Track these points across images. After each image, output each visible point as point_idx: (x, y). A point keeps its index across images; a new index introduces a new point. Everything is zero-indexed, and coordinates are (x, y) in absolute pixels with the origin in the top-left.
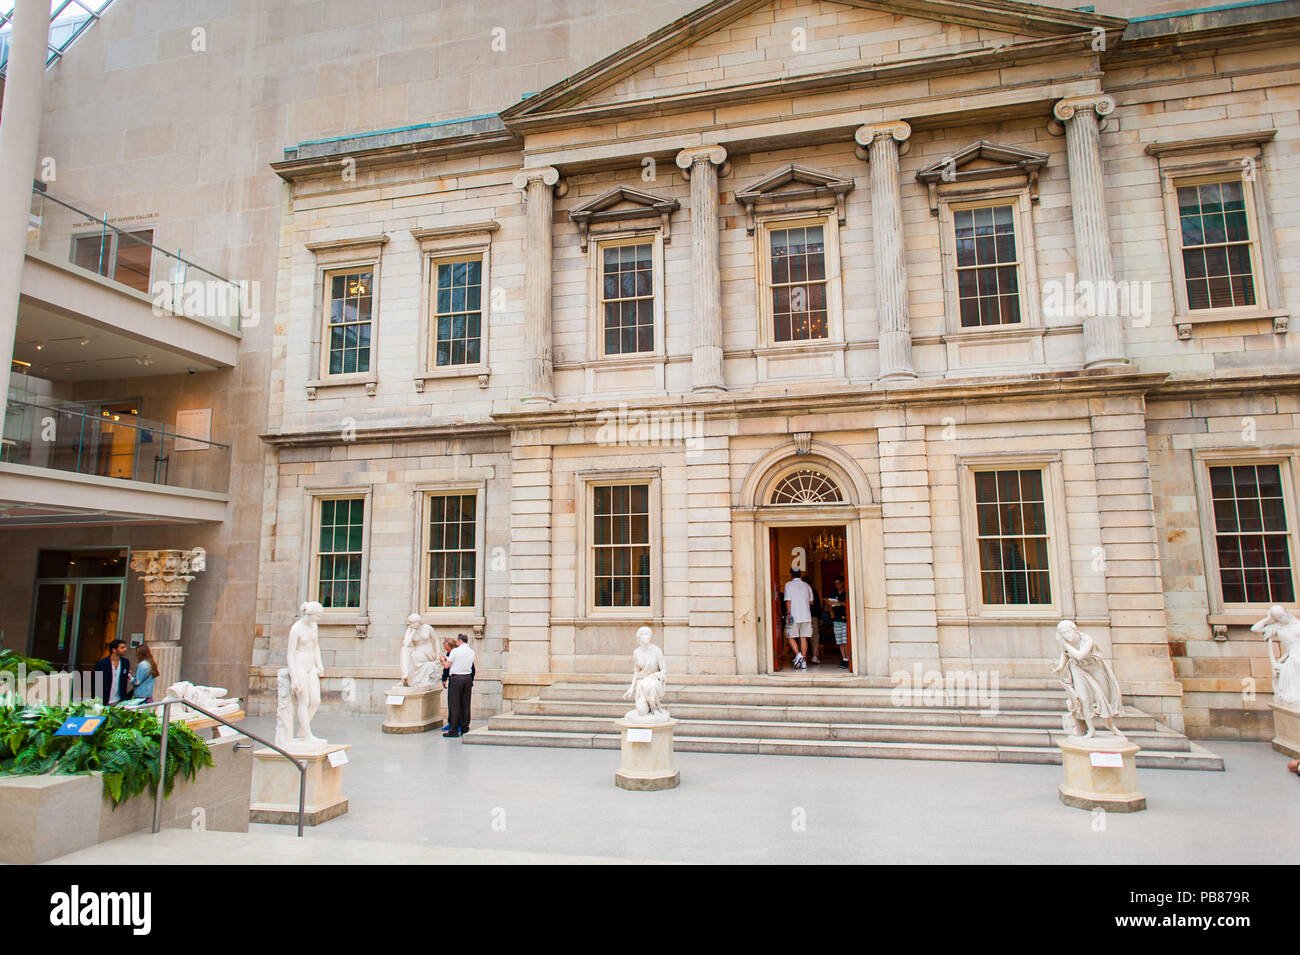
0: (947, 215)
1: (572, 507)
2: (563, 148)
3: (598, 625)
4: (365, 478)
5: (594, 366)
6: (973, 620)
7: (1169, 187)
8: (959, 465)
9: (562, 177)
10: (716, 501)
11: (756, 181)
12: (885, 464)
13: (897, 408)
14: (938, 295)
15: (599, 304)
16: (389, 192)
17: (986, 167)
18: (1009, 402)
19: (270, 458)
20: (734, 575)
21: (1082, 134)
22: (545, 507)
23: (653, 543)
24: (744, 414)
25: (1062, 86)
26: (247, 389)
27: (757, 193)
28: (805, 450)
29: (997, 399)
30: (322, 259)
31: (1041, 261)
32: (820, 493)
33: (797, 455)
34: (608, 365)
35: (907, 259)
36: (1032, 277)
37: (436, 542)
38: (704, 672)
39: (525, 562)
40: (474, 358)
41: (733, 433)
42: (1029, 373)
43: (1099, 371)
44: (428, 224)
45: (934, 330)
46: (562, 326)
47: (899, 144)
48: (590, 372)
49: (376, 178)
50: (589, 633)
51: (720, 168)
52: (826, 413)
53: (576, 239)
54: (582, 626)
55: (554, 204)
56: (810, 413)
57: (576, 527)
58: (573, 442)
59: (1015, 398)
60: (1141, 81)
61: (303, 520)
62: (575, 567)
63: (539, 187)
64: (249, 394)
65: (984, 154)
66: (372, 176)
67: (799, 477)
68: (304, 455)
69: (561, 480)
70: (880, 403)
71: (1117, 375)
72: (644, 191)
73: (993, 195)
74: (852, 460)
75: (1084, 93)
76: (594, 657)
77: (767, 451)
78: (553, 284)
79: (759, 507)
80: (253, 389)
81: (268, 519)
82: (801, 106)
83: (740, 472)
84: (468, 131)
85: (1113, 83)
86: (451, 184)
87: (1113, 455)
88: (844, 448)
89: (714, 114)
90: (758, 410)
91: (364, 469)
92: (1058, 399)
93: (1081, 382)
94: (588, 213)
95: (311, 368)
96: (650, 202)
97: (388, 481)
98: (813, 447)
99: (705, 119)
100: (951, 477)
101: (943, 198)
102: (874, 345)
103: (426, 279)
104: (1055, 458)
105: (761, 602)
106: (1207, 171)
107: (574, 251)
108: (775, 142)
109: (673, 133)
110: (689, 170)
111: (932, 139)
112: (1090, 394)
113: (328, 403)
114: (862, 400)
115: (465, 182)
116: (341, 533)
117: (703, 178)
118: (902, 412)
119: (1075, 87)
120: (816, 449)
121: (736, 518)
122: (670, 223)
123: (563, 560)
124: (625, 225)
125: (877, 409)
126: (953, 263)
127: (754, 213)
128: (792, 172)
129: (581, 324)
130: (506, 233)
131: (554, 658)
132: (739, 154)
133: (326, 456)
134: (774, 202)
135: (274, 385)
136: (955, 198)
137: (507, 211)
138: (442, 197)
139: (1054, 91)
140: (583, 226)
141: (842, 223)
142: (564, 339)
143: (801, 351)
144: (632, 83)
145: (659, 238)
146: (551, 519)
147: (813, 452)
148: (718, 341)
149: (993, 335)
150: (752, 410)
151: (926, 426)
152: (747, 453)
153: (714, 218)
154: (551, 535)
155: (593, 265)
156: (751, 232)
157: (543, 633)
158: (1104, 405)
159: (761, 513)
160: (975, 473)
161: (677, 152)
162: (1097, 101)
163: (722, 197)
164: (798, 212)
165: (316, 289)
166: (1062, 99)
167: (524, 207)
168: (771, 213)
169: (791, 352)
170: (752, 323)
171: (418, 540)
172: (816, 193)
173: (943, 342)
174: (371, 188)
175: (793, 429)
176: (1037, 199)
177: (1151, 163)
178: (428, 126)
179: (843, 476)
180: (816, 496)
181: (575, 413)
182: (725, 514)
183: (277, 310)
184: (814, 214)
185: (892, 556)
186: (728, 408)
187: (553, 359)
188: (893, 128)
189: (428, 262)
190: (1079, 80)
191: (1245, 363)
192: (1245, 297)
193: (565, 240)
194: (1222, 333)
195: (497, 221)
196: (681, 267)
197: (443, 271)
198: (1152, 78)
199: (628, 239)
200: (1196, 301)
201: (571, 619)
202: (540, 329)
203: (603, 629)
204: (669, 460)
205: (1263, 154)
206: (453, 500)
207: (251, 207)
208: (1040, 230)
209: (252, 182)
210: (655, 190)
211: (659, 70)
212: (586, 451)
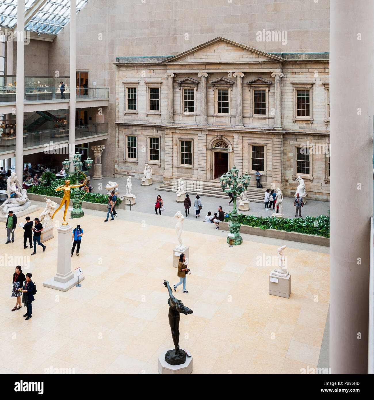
0: (253, 92)
1: (177, 145)
2: (175, 69)
4: (136, 133)
5: (183, 115)
6: (249, 173)
7: (295, 91)
8: (248, 144)
9: (175, 76)
10: (204, 147)
11: (214, 81)
12: (235, 143)
13: (237, 132)
14: (249, 108)
15: (183, 101)
17: (260, 82)
18: (258, 134)
19: (116, 126)
20: (206, 161)
21: (277, 78)
22: (171, 144)
23: (192, 153)
24: (209, 131)
25: (274, 70)
26: (111, 111)
27: (214, 83)
28: (221, 138)
29: (255, 133)
30: (125, 85)
32: (224, 146)
33: (219, 139)
34: (185, 115)
35: (243, 100)
37: (151, 147)
39: (168, 155)
40: (158, 109)
41: (207, 134)
44: (149, 80)
45: (248, 115)
46: (175, 105)
47: (242, 78)
48: (181, 116)
49: (136, 68)
50: (180, 169)
51: (207, 78)
53: (178, 87)
54: (178, 168)
55: (173, 81)
57: (177, 149)
58: (177, 132)
60: (292, 67)
61: (124, 140)
62: (177, 156)
63: (170, 77)
64: (111, 112)
65: (260, 80)
66: (135, 67)
67: (220, 142)
68: (124, 127)
69: (174, 139)
72: (192, 79)
73: (261, 88)
74: (229, 141)
75: (277, 72)
76: (181, 174)
77: (213, 138)
78: (173, 97)
79: (212, 148)
80: (112, 111)
81: (117, 139)
82: (223, 67)
83: (208, 141)
84: (156, 61)
85: (286, 67)
86: (152, 71)
87: (275, 146)
88: (228, 138)
89: (205, 66)
90: (211, 131)
91: (136, 131)
94: (181, 82)
95: (124, 109)
96: (192, 82)
97: (141, 134)
99: (203, 67)
100: (247, 146)
101: (252, 88)
102: (235, 117)
103: (147, 92)
104: (266, 145)
105: (212, 166)
106: (302, 88)
107: (178, 90)
109: (197, 69)
110: (200, 78)
112: (272, 134)
113: (128, 117)
115: (155, 71)
116: (132, 143)
117: (203, 78)
119: (276, 70)
120: (223, 138)
121: (207, 150)
122: (197, 86)
123: (175, 155)
124: (188, 85)
125: (234, 132)
126: (253, 101)
127: (214, 86)
128: (221, 79)
129: (179, 105)
130: (164, 84)
131: (173, 173)
133: (128, 128)
135: (116, 111)
136: (254, 88)
137: (164, 79)
138: (150, 74)
139: (272, 70)
140: (180, 85)
141: (232, 90)
142: (176, 108)
143: (222, 117)
144: (189, 56)
145: (195, 89)
146: (173, 147)
148: (206, 113)
151: (243, 137)
152: (210, 138)
153: (205, 87)
154: (172, 150)
155: (182, 93)
156: (213, 90)
157: (171, 169)
158: (274, 136)
160: (252, 146)
161: (198, 73)
162: (279, 74)
163: (208, 82)
164: (223, 87)
165: (124, 91)
166: (273, 72)
167: (167, 79)
169: (220, 117)
170: (213, 110)
171: (147, 147)
172: (226, 84)
173: (249, 118)
174: (135, 70)
176: (269, 90)
177: (292, 86)
182: (205, 149)
183: (116, 94)
184: (226, 88)
185: (235, 161)
187: (174, 113)
188: (241, 74)
189: (148, 88)
190: (277, 69)
191: (304, 129)
192: (308, 114)
193: (176, 87)
194: (301, 122)
195: (162, 81)
196: (199, 96)
197: (151, 89)
198: (294, 67)
199: (189, 88)
200: (299, 114)
201: (176, 166)
202: (170, 107)
203: (182, 169)
204: (195, 137)
205: (313, 86)
206: (154, 139)
207: (109, 70)
208: (270, 97)
209: (109, 64)
210: (195, 78)
211: (195, 54)
212: (179, 134)
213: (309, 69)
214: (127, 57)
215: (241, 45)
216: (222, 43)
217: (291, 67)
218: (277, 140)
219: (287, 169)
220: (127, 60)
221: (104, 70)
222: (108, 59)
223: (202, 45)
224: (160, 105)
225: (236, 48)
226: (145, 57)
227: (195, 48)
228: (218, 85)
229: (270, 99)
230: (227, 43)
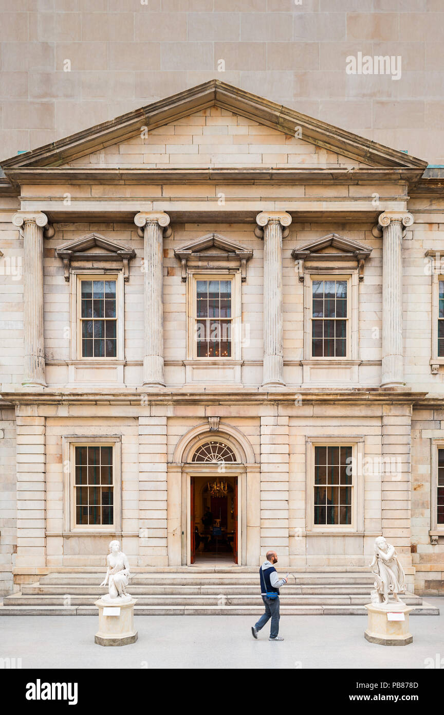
0: (309, 282)
1: (60, 459)
2: (50, 199)
3: (79, 537)
5: (78, 365)
6: (309, 533)
8: (306, 442)
9: (50, 222)
10: (158, 458)
11: (188, 243)
12: (264, 439)
13: (273, 405)
14: (300, 334)
15: (78, 321)
17: (334, 252)
18: (338, 404)
20: (168, 505)
22: (41, 459)
23: (116, 485)
24: (177, 403)
25: (385, 203)
27: (190, 252)
28: (215, 428)
29: (332, 402)
31: (362, 319)
32: (223, 455)
33: (210, 431)
34: (85, 364)
35: (284, 308)
36: (355, 328)
38: (148, 565)
41: (170, 415)
42: (351, 387)
43: (390, 389)
45: (296, 357)
47: (283, 228)
48: (72, 368)
50: (73, 542)
51: (164, 230)
52: (230, 405)
53: (61, 272)
54: (67, 537)
55: (44, 243)
56: (220, 405)
57: (62, 474)
58: (60, 416)
59: (343, 402)
62: (63, 499)
63: (33, 226)
65: (335, 244)
67: (210, 445)
69: (52, 441)
70: (263, 400)
71: (399, 391)
72: (110, 241)
73: (337, 272)
74: (244, 436)
75: (396, 210)
76: (77, 557)
77: (191, 428)
78: (44, 303)
79: (185, 463)
83: (173, 440)
87: (392, 440)
88: (239, 428)
89: (162, 188)
90: (187, 401)
92: (366, 405)
93: (380, 395)
94: (70, 252)
96: (114, 249)
98: (220, 426)
99: (155, 192)
100: (301, 449)
101: (307, 271)
102: (261, 364)
104: (361, 440)
105: (184, 522)
108: (202, 217)
109: (133, 199)
110: (143, 229)
111: (303, 229)
112: (384, 402)
114: (253, 397)
117: (152, 234)
118: (276, 407)
119: (392, 205)
120: (223, 428)
121: (170, 470)
122: (129, 267)
123: (54, 495)
124: (96, 265)
125: (261, 404)
126: (310, 315)
127: (187, 267)
128: (213, 239)
131: (49, 558)
132: (179, 221)
134: (200, 260)
136: (314, 271)
139: (379, 206)
140: (66, 261)
141: (244, 280)
142: (52, 343)
143: (214, 364)
144: (102, 156)
145: (121, 278)
146: (45, 467)
147: (220, 430)
148: (161, 353)
149: (331, 363)
150: (183, 400)
151: (289, 417)
152: (179, 428)
153: (160, 266)
154: (45, 478)
155: (74, 292)
156: (184, 280)
157: (41, 542)
158: (391, 409)
159: (186, 467)
160: (315, 447)
161: (135, 213)
162: (404, 217)
163: (165, 252)
164: (216, 269)
166: (384, 212)
167: (21, 241)
168: (198, 267)
169: (208, 364)
170: (183, 343)
172: (228, 257)
173: (301, 365)
175: (208, 414)
176: (362, 278)
179: (238, 446)
180: (220, 458)
181: (62, 395)
182: (164, 467)
184: (226, 272)
185: (265, 496)
186: (167, 398)
187: (45, 357)
188: (281, 216)
190: (395, 200)
193: (53, 270)
196: (136, 300)
201: (60, 533)
203: (81, 539)
204: (127, 431)
210: (118, 239)
211: (123, 148)
212: (70, 422)
215: (288, 112)
216: (218, 112)
218: (399, 421)
223: (154, 106)
225: (265, 131)
227: (129, 117)
228: (200, 264)
229: (362, 305)
230: (235, 114)
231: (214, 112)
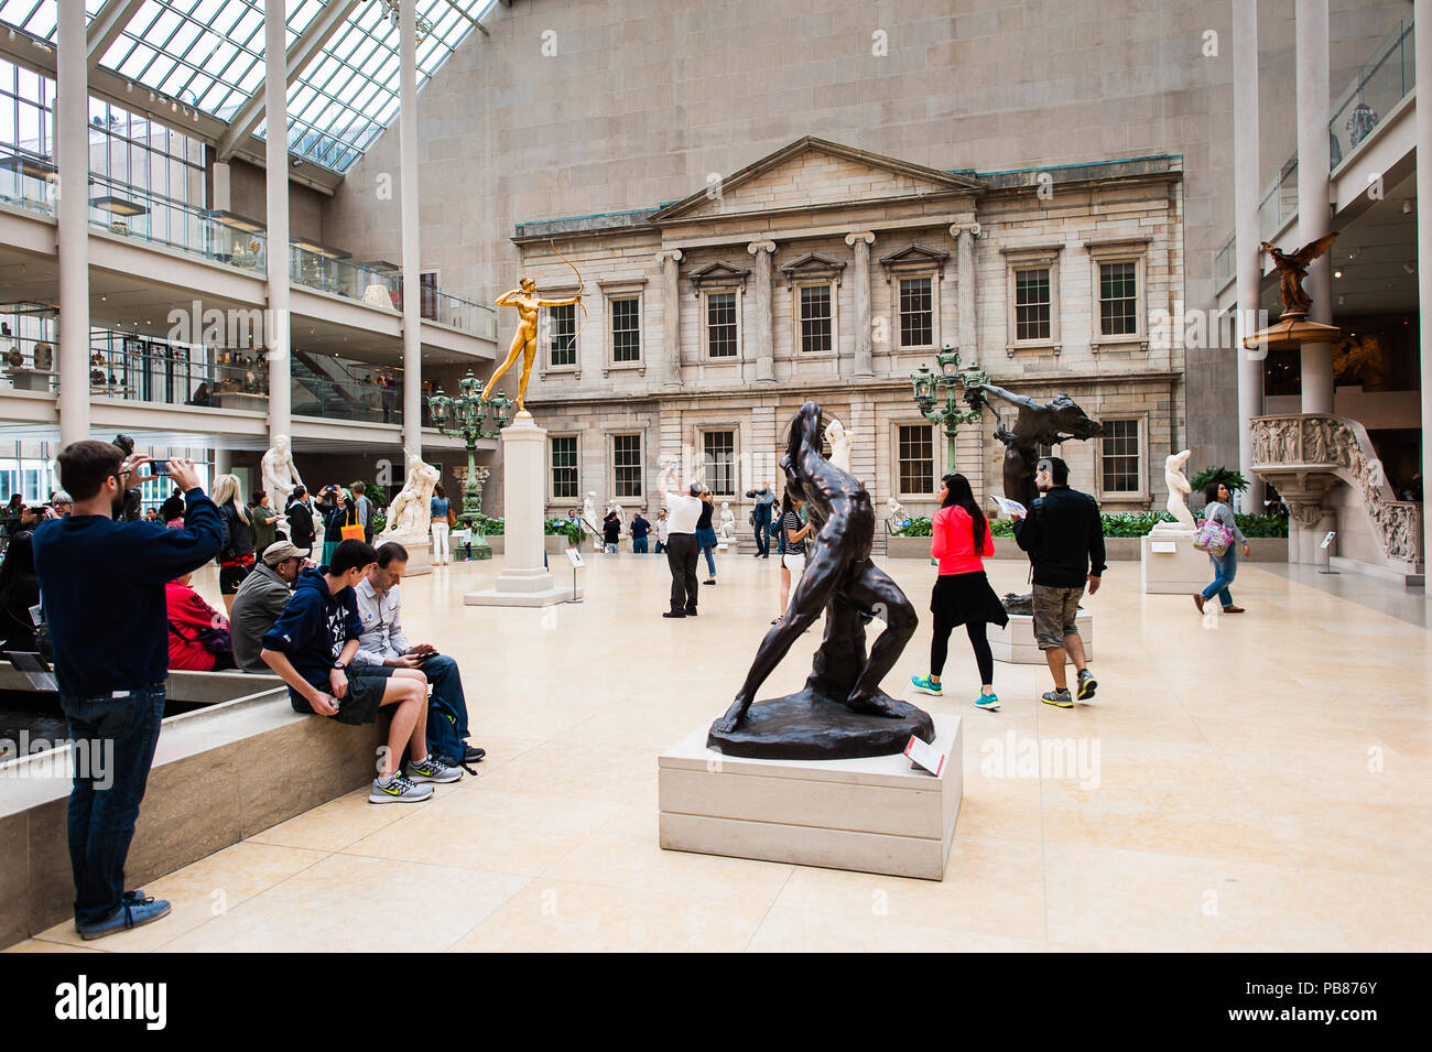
0: (897, 284)
1: (692, 443)
2: (684, 238)
4: (577, 426)
5: (705, 365)
7: (1010, 272)
8: (891, 423)
9: (684, 255)
10: (768, 441)
11: (792, 262)
12: (853, 422)
13: (861, 394)
14: (890, 328)
15: (706, 328)
16: (581, 257)
17: (916, 257)
21: (966, 239)
22: (678, 443)
24: (783, 395)
25: (956, 215)
27: (793, 268)
31: (942, 311)
34: (711, 363)
35: (872, 307)
36: (938, 321)
37: (618, 461)
40: (636, 357)
41: (777, 405)
44: (607, 278)
46: (685, 341)
47: (869, 245)
48: (701, 368)
49: (574, 247)
51: (772, 255)
52: (826, 395)
53: (692, 290)
55: (680, 270)
58: (692, 409)
60: (1001, 210)
61: (542, 449)
63: (670, 261)
65: (915, 250)
66: (571, 246)
69: (687, 429)
70: (852, 391)
73: (920, 273)
75: (966, 220)
78: (680, 317)
82: (816, 220)
83: (781, 425)
84: (628, 223)
85: (986, 210)
86: (618, 253)
89: (769, 222)
90: (789, 394)
91: (576, 420)
94: (700, 275)
96: (733, 270)
97: (590, 428)
99: (764, 225)
100: (885, 429)
101: (894, 274)
102: (851, 356)
103: (606, 310)
106: (1030, 264)
107: (691, 297)
109: (746, 233)
110: (755, 254)
111: (887, 242)
113: (553, 383)
114: (844, 389)
115: (628, 252)
116: (565, 456)
117: (762, 259)
118: (863, 396)
119: (961, 217)
122: (746, 283)
124: (720, 282)
125: (850, 394)
126: (898, 311)
127: (792, 279)
128: (812, 256)
129: (696, 340)
130: (651, 284)
132: (783, 246)
134: (803, 272)
136: (900, 274)
137: (652, 271)
138: (614, 261)
139: (951, 218)
140: (696, 283)
141: (839, 286)
142: (686, 348)
143: (816, 358)
144: (723, 200)
145: (739, 291)
146: (681, 450)
148: (771, 352)
149: (917, 351)
150: (786, 394)
151: (875, 403)
152: (782, 415)
153: (769, 284)
155: (703, 305)
156: (790, 290)
160: (900, 427)
161: (748, 243)
162: (971, 226)
163: (773, 270)
164: (816, 278)
166: (954, 223)
167: (662, 269)
168: (801, 278)
169: (811, 359)
170: (790, 341)
171: (608, 460)
172: (825, 268)
173: (890, 355)
176: (942, 276)
177: (1002, 258)
178: (603, 215)
181: (694, 393)
182: (773, 448)
184: (825, 280)
186: (776, 392)
187: (681, 360)
188: (866, 235)
189: (606, 300)
190: (964, 212)
191: (1039, 370)
192: (1046, 334)
193: (686, 289)
194: (1029, 354)
195: (646, 277)
196: (751, 309)
197: (616, 305)
198: (1007, 208)
199: (721, 290)
200: (1021, 335)
202: (673, 345)
204: (743, 418)
205: (1058, 256)
206: (627, 438)
207: (497, 260)
208: (944, 294)
209: (497, 245)
210: (736, 263)
211: (738, 192)
212: (700, 414)
213: (1047, 209)
214: (545, 220)
215: (867, 154)
216: (813, 157)
217: (997, 208)
219: (992, 482)
220: (548, 229)
221: (483, 261)
222: (493, 230)
223: (760, 163)
224: (641, 345)
225: (852, 166)
226: (597, 217)
227: (741, 173)
228: (803, 275)
229: (943, 299)
230: (827, 155)
231: (810, 156)
